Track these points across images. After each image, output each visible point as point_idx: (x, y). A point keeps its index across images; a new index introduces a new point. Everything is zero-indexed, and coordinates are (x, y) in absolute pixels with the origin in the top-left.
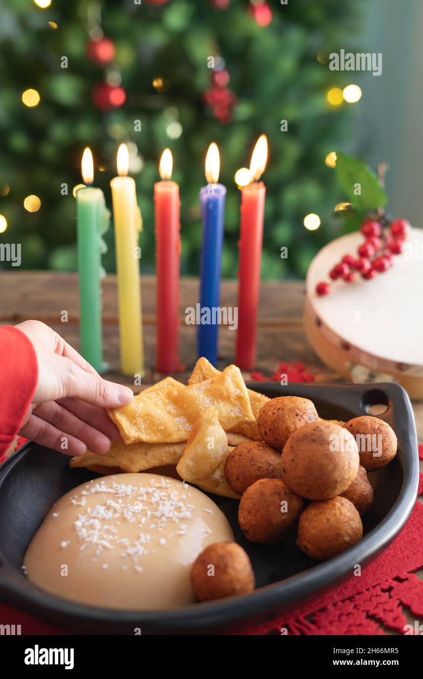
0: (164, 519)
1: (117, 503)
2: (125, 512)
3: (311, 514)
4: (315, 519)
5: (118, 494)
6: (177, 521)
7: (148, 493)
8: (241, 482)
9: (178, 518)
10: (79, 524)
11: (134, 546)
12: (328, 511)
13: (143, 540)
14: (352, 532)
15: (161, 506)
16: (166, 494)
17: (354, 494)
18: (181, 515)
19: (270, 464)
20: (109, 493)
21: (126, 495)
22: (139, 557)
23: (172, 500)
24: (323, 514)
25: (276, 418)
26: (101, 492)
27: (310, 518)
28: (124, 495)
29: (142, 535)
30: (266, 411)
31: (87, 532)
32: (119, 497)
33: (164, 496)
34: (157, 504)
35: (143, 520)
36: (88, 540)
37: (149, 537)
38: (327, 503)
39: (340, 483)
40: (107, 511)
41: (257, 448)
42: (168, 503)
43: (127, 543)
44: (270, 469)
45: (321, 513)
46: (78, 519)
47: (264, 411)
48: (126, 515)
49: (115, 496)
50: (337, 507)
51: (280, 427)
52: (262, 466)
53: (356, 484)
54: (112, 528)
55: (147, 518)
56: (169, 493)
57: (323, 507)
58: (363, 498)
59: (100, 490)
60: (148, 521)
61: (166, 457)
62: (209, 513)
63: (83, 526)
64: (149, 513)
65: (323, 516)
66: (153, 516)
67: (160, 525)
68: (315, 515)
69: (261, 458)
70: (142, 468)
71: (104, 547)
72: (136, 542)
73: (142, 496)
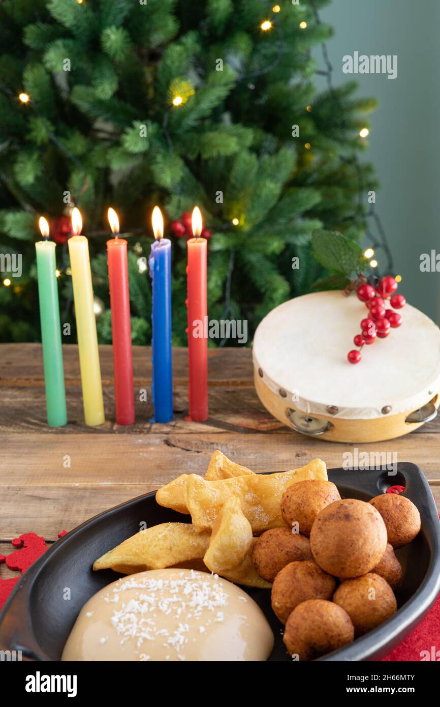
0: (199, 608)
1: (151, 596)
2: (159, 604)
3: (345, 591)
4: (349, 596)
5: (149, 588)
6: (213, 609)
7: (179, 586)
8: (270, 569)
9: (213, 606)
10: (115, 619)
11: (173, 635)
12: (361, 588)
13: (182, 629)
14: (387, 606)
15: (194, 596)
16: (198, 585)
17: (384, 571)
18: (215, 604)
19: (298, 549)
20: (140, 589)
21: (158, 589)
22: (180, 646)
23: (205, 590)
24: (357, 591)
25: (301, 502)
26: (132, 588)
27: (344, 596)
28: (156, 589)
29: (181, 625)
30: (290, 496)
31: (125, 626)
32: (152, 592)
33: (197, 587)
34: (191, 595)
35: (179, 611)
36: (126, 634)
37: (187, 626)
38: (360, 580)
39: (372, 556)
40: (141, 605)
41: (283, 533)
42: (201, 593)
43: (167, 634)
44: (298, 553)
45: (354, 590)
46: (113, 615)
47: (288, 497)
48: (161, 608)
49: (147, 590)
50: (370, 582)
51: (306, 511)
52: (291, 550)
53: (385, 561)
54: (149, 621)
55: (183, 608)
56: (201, 584)
57: (356, 584)
58: (393, 574)
59: (131, 586)
60: (184, 611)
61: (191, 551)
62: (242, 600)
63: (120, 621)
64: (184, 604)
65: (357, 593)
66: (187, 606)
67: (197, 614)
68: (349, 592)
69: (289, 543)
70: (168, 564)
71: (145, 639)
72: (176, 632)
73: (174, 588)
